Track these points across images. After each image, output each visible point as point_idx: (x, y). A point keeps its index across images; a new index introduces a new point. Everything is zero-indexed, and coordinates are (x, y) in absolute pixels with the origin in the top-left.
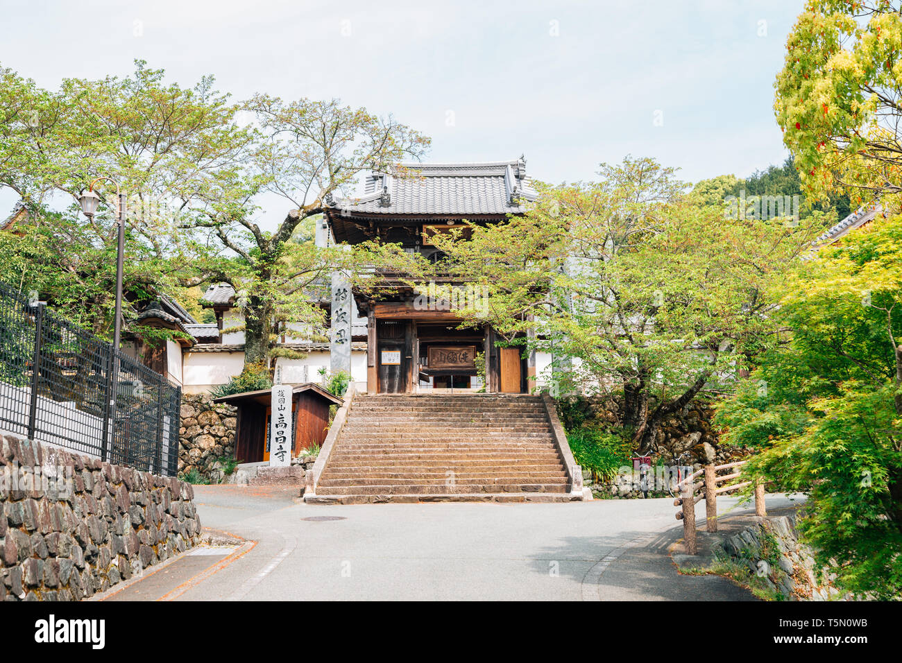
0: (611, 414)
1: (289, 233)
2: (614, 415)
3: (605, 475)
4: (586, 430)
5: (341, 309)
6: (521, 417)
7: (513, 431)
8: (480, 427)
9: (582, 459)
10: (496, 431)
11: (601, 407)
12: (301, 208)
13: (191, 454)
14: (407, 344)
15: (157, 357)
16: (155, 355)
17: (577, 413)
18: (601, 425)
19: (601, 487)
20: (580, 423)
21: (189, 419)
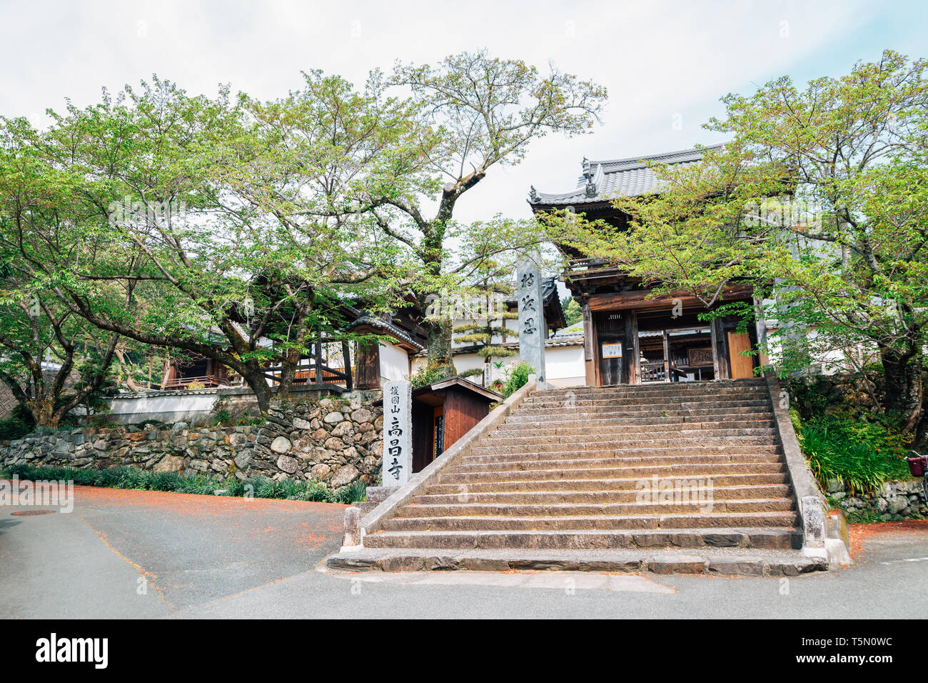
0: (865, 396)
1: (448, 211)
2: (870, 396)
3: (865, 484)
4: (831, 418)
5: (528, 296)
6: (735, 405)
7: (719, 426)
8: (673, 422)
9: (827, 462)
10: (693, 428)
11: (850, 387)
12: (458, 181)
13: (366, 462)
14: (628, 335)
15: (371, 363)
16: (368, 362)
17: (817, 397)
18: (853, 412)
19: (861, 502)
20: (822, 410)
21: (364, 424)
